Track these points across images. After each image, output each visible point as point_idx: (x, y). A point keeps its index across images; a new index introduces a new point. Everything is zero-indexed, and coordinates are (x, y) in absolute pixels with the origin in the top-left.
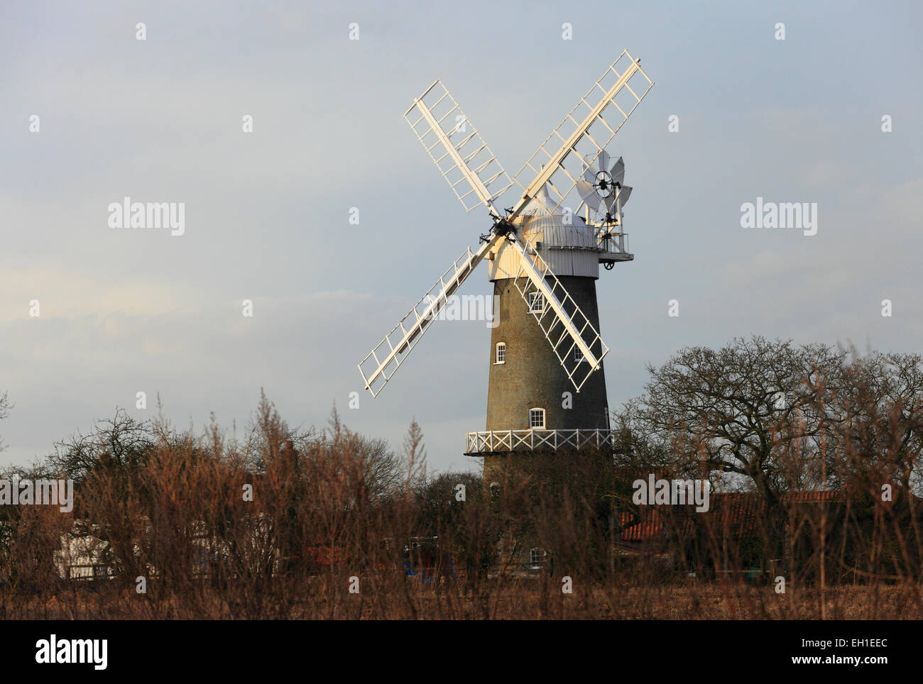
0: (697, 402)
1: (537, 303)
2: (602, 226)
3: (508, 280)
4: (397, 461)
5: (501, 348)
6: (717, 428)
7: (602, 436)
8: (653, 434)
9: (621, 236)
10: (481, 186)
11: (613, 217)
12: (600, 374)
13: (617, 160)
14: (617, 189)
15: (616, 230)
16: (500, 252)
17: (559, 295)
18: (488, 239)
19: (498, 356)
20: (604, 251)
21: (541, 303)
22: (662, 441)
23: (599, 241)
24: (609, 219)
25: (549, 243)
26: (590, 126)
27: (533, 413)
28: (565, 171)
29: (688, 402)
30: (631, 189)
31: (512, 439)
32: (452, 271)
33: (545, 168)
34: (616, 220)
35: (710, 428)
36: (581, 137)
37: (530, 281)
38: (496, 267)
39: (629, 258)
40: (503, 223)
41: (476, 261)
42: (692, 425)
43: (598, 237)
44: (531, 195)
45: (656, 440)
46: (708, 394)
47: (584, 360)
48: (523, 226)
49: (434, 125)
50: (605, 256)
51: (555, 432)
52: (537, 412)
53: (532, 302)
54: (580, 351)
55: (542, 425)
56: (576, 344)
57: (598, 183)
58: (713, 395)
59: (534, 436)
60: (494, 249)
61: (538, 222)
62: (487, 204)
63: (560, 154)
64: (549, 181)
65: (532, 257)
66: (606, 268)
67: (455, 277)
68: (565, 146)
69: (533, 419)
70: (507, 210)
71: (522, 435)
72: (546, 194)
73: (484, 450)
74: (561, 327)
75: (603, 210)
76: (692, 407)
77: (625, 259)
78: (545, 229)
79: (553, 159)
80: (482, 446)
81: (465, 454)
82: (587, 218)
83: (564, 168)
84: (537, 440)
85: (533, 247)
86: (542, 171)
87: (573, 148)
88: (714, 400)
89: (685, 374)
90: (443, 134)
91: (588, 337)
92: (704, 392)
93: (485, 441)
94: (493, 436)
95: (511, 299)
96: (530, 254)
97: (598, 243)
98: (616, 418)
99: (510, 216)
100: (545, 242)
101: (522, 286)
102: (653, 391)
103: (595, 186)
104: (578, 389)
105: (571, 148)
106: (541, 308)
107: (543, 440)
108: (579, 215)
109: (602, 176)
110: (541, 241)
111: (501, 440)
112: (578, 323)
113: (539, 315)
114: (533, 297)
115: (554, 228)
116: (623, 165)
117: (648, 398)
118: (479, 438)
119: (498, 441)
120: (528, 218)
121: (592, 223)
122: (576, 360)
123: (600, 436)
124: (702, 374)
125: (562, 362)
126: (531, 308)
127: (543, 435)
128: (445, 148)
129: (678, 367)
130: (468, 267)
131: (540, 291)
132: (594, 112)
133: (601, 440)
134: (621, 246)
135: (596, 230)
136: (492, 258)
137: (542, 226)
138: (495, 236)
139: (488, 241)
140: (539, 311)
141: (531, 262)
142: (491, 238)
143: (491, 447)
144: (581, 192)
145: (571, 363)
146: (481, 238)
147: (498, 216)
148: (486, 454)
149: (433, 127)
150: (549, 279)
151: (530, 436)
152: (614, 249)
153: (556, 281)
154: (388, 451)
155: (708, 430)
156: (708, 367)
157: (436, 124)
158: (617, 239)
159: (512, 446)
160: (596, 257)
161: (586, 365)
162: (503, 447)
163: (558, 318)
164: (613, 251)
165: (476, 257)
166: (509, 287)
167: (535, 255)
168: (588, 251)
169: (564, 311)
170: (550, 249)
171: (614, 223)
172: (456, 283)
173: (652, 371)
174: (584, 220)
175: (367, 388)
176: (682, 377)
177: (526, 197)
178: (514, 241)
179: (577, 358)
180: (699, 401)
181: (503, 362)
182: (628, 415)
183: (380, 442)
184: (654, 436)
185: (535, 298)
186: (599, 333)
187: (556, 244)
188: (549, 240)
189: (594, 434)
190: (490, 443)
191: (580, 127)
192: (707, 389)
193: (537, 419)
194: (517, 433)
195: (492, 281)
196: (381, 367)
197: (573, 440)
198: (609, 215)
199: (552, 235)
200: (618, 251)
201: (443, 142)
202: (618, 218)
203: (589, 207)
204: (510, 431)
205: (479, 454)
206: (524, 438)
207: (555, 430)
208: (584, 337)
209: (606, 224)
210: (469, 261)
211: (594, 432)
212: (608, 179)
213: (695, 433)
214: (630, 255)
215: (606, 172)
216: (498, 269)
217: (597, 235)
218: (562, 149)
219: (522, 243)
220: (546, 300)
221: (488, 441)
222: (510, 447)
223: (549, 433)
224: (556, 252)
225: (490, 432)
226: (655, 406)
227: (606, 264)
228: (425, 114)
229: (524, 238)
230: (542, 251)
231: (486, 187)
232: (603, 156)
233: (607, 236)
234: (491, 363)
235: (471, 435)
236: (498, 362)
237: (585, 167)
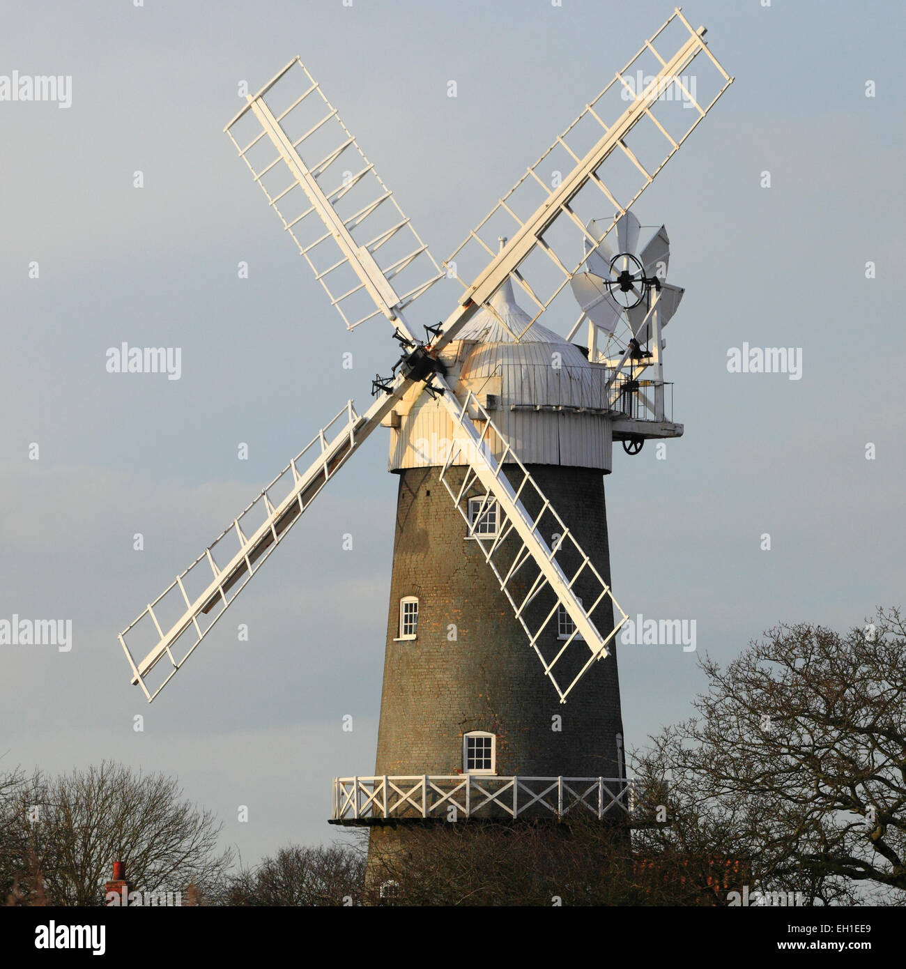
0: (800, 736)
1: (485, 520)
2: (621, 365)
3: (427, 471)
4: (196, 821)
5: (409, 607)
6: (839, 791)
7: (608, 791)
8: (710, 799)
9: (659, 386)
10: (378, 277)
11: (643, 348)
12: (608, 668)
13: (656, 230)
14: (654, 292)
15: (650, 374)
16: (413, 412)
17: (530, 504)
18: (389, 386)
19: (403, 624)
20: (622, 416)
21: (493, 518)
22: (729, 814)
23: (614, 396)
24: (636, 352)
25: (512, 397)
26: (601, 162)
27: (471, 741)
28: (549, 253)
29: (782, 736)
30: (683, 291)
31: (427, 793)
32: (314, 450)
33: (510, 244)
34: (649, 355)
35: (827, 790)
36: (582, 184)
37: (473, 474)
38: (403, 444)
39: (674, 432)
40: (421, 354)
41: (363, 429)
42: (788, 783)
43: (613, 386)
44: (478, 300)
45: (715, 811)
46: (825, 721)
47: (578, 638)
48: (461, 362)
49: (286, 150)
50: (624, 427)
51: (513, 781)
52: (480, 741)
53: (475, 516)
54: (569, 619)
55: (488, 765)
56: (561, 605)
57: (614, 276)
58: (832, 722)
59: (472, 789)
60: (402, 407)
61: (492, 355)
62: (388, 314)
63: (540, 216)
64: (516, 271)
65: (477, 425)
66: (627, 451)
67: (321, 461)
68: (548, 201)
69: (471, 753)
70: (428, 329)
71: (447, 787)
72: (510, 298)
73: (369, 815)
74: (532, 568)
75: (625, 333)
76: (789, 747)
77: (664, 433)
78: (505, 368)
79: (524, 228)
80: (366, 804)
81: (331, 822)
82: (590, 347)
83: (547, 246)
84: (477, 798)
85: (480, 404)
86: (503, 251)
87: (567, 206)
88: (835, 734)
89: (779, 680)
90: (305, 170)
91: (586, 591)
92: (814, 717)
93: (372, 796)
94: (388, 787)
95: (433, 509)
96: (473, 420)
97: (612, 400)
98: (636, 764)
99: (435, 341)
100: (505, 396)
101: (456, 484)
102: (712, 711)
103: (608, 283)
104: (563, 697)
105: (563, 207)
106: (492, 529)
107: (491, 797)
108: (574, 341)
109: (623, 264)
110: (497, 393)
111: (405, 796)
112: (567, 561)
113: (488, 543)
114: (476, 506)
115: (524, 367)
116: (668, 244)
117: (701, 726)
118: (360, 790)
119: (398, 797)
120: (470, 345)
121: (602, 359)
122: (562, 637)
123: (605, 793)
124: (811, 679)
125: (533, 641)
126: (472, 529)
127: (491, 786)
128: (307, 198)
129: (764, 664)
130: (348, 442)
131: (491, 494)
132: (611, 134)
133: (607, 799)
134: (658, 406)
135: (608, 374)
136: (397, 425)
137: (500, 362)
138: (403, 379)
139: (389, 391)
140: (488, 536)
141: (476, 435)
142: (394, 384)
143: (384, 808)
144: (581, 295)
145: (550, 643)
146: (375, 383)
147: (410, 339)
148: (373, 822)
149: (283, 154)
150: (510, 471)
151: (464, 788)
152: (643, 413)
153: (524, 475)
154: (177, 802)
155: (820, 794)
156: (825, 666)
157: (290, 148)
158: (650, 392)
159: (427, 807)
160: (606, 430)
161: (581, 648)
162: (407, 809)
163: (526, 550)
164: (641, 416)
165: (363, 422)
166: (429, 486)
167: (484, 420)
168: (592, 415)
169: (538, 537)
170: (515, 410)
171: (645, 360)
172: (321, 475)
173: (712, 671)
174: (585, 351)
175: (136, 683)
176: (772, 683)
177: (469, 302)
178: (441, 392)
179: (563, 632)
180: (804, 736)
181: (413, 637)
182: (660, 758)
183: (161, 781)
184: (712, 802)
185: (481, 509)
186: (609, 583)
187: (526, 400)
188: (512, 390)
189: (593, 787)
190: (381, 800)
191: (581, 164)
192: (822, 711)
193: (479, 753)
194: (437, 782)
195: (395, 471)
196: (166, 640)
197: (552, 797)
198: (635, 344)
199: (518, 383)
200: (651, 417)
201: (304, 185)
202: (654, 350)
203: (596, 327)
204: (423, 777)
205: (360, 822)
206: (452, 792)
207: (513, 778)
208: (578, 590)
209: (628, 362)
210: (348, 430)
211: (593, 783)
212: (634, 271)
213: (795, 801)
214: (676, 426)
215: (632, 256)
216: (409, 449)
217: (610, 383)
218: (543, 208)
219: (458, 397)
220: (503, 514)
221: (379, 796)
222: (423, 810)
223: (503, 784)
224: (527, 418)
225: (383, 778)
226: (715, 743)
227: (628, 443)
228: (267, 128)
229: (462, 387)
230: (498, 414)
231: (389, 279)
232: (627, 224)
233: (631, 386)
234: (389, 637)
235: (344, 784)
236: (404, 637)
237: (589, 244)
